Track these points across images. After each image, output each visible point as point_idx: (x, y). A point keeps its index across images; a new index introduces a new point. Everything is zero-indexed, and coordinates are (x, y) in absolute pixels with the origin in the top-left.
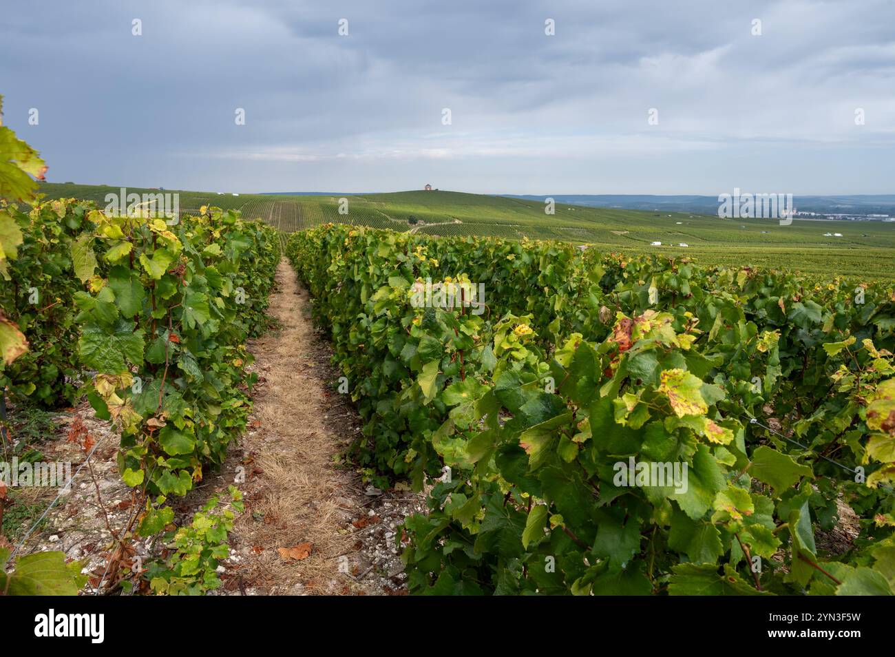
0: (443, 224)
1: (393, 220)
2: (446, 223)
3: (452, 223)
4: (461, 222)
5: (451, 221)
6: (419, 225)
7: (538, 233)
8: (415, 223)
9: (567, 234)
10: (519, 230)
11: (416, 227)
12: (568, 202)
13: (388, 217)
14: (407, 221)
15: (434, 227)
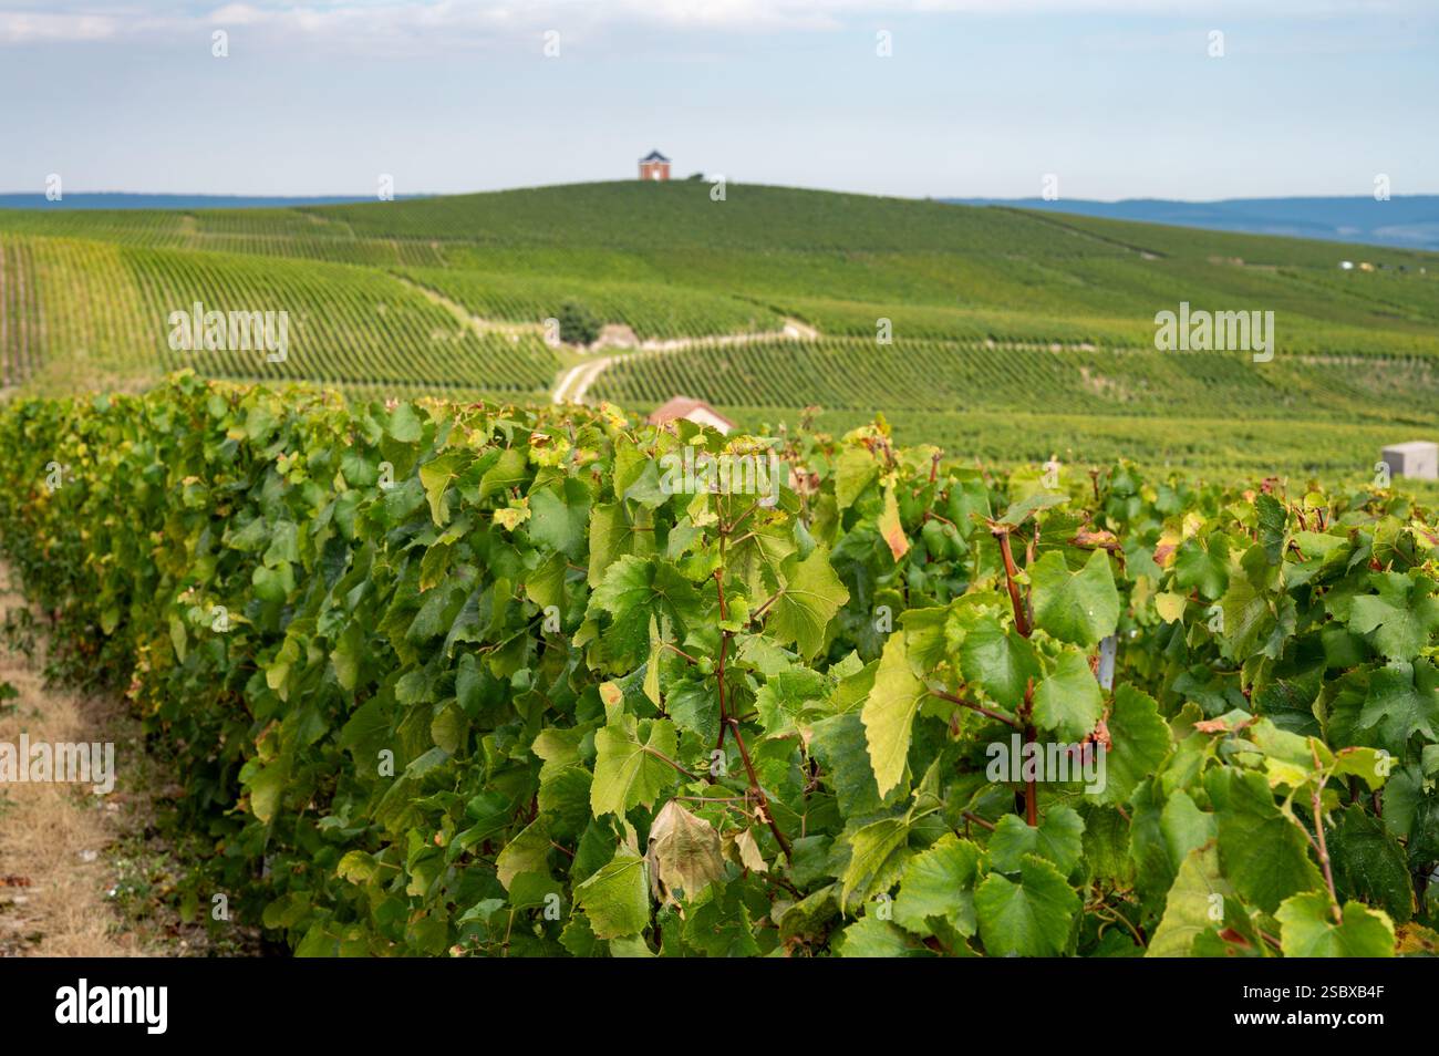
0: (725, 341)
1: (481, 327)
2: (740, 339)
3: (768, 337)
4: (811, 334)
5: (762, 328)
6: (611, 350)
7: (1189, 384)
8: (588, 339)
9: (1332, 386)
10: (1097, 369)
11: (593, 356)
12: (1346, 233)
13: (458, 312)
14: (550, 331)
15: (680, 358)
